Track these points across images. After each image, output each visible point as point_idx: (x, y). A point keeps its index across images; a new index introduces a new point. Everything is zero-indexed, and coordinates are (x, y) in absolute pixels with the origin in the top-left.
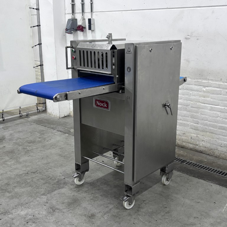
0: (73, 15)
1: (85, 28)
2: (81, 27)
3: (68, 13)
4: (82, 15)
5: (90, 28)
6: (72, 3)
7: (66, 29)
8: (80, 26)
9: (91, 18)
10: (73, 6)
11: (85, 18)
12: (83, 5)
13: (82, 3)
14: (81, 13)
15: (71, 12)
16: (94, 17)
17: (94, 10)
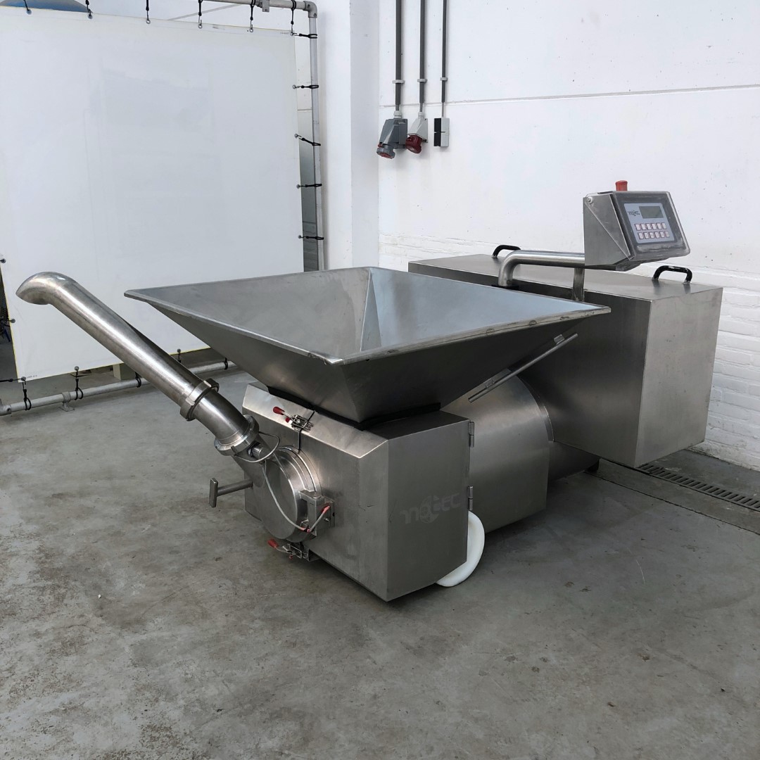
0: (397, 109)
1: (425, 141)
2: (415, 140)
3: (385, 106)
4: (421, 110)
5: (437, 142)
6: (398, 81)
7: (381, 143)
8: (413, 137)
9: (443, 115)
10: (399, 87)
11: (426, 117)
12: (423, 85)
13: (422, 80)
14: (416, 105)
15: (394, 102)
16: (448, 115)
17: (449, 97)
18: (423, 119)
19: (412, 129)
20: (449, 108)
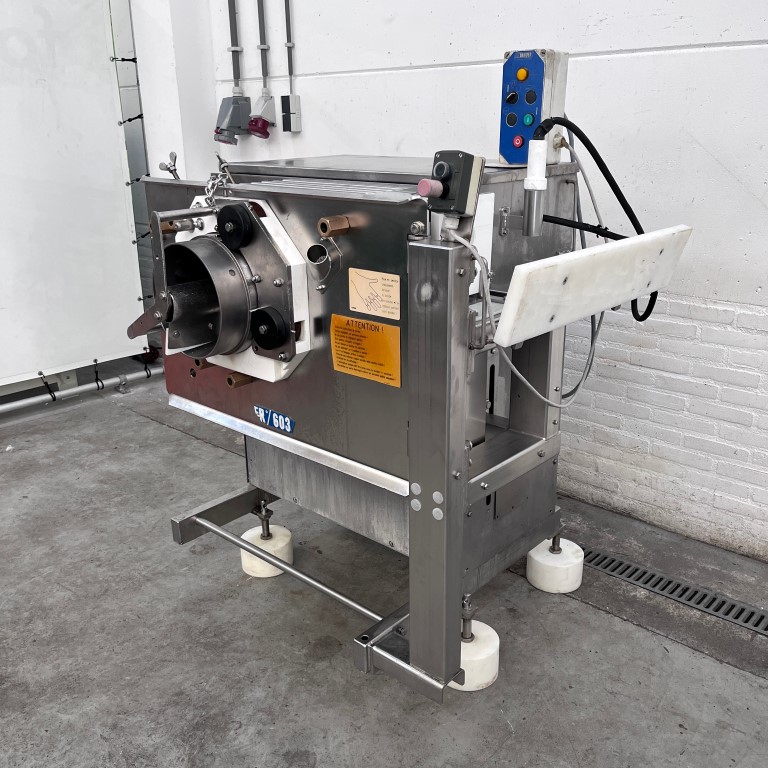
0: (237, 85)
1: (273, 125)
2: (260, 125)
3: (223, 81)
4: (265, 86)
5: (287, 127)
6: (234, 48)
7: (218, 128)
8: (257, 120)
9: (291, 92)
10: (236, 56)
11: (272, 95)
12: (265, 53)
13: (263, 47)
14: (258, 79)
15: (231, 75)
16: (298, 91)
17: (298, 68)
18: (268, 97)
19: (256, 111)
20: (298, 81)
